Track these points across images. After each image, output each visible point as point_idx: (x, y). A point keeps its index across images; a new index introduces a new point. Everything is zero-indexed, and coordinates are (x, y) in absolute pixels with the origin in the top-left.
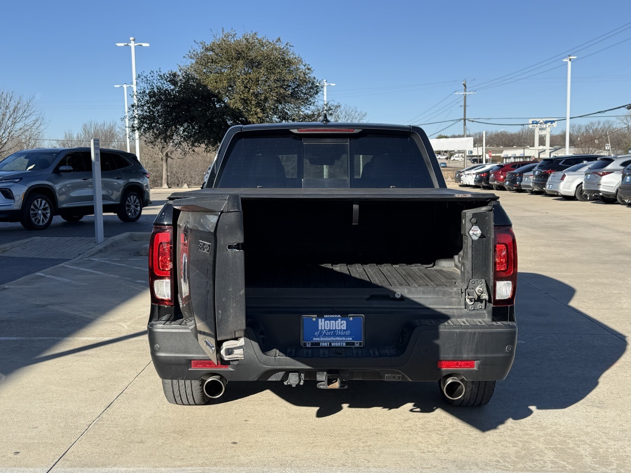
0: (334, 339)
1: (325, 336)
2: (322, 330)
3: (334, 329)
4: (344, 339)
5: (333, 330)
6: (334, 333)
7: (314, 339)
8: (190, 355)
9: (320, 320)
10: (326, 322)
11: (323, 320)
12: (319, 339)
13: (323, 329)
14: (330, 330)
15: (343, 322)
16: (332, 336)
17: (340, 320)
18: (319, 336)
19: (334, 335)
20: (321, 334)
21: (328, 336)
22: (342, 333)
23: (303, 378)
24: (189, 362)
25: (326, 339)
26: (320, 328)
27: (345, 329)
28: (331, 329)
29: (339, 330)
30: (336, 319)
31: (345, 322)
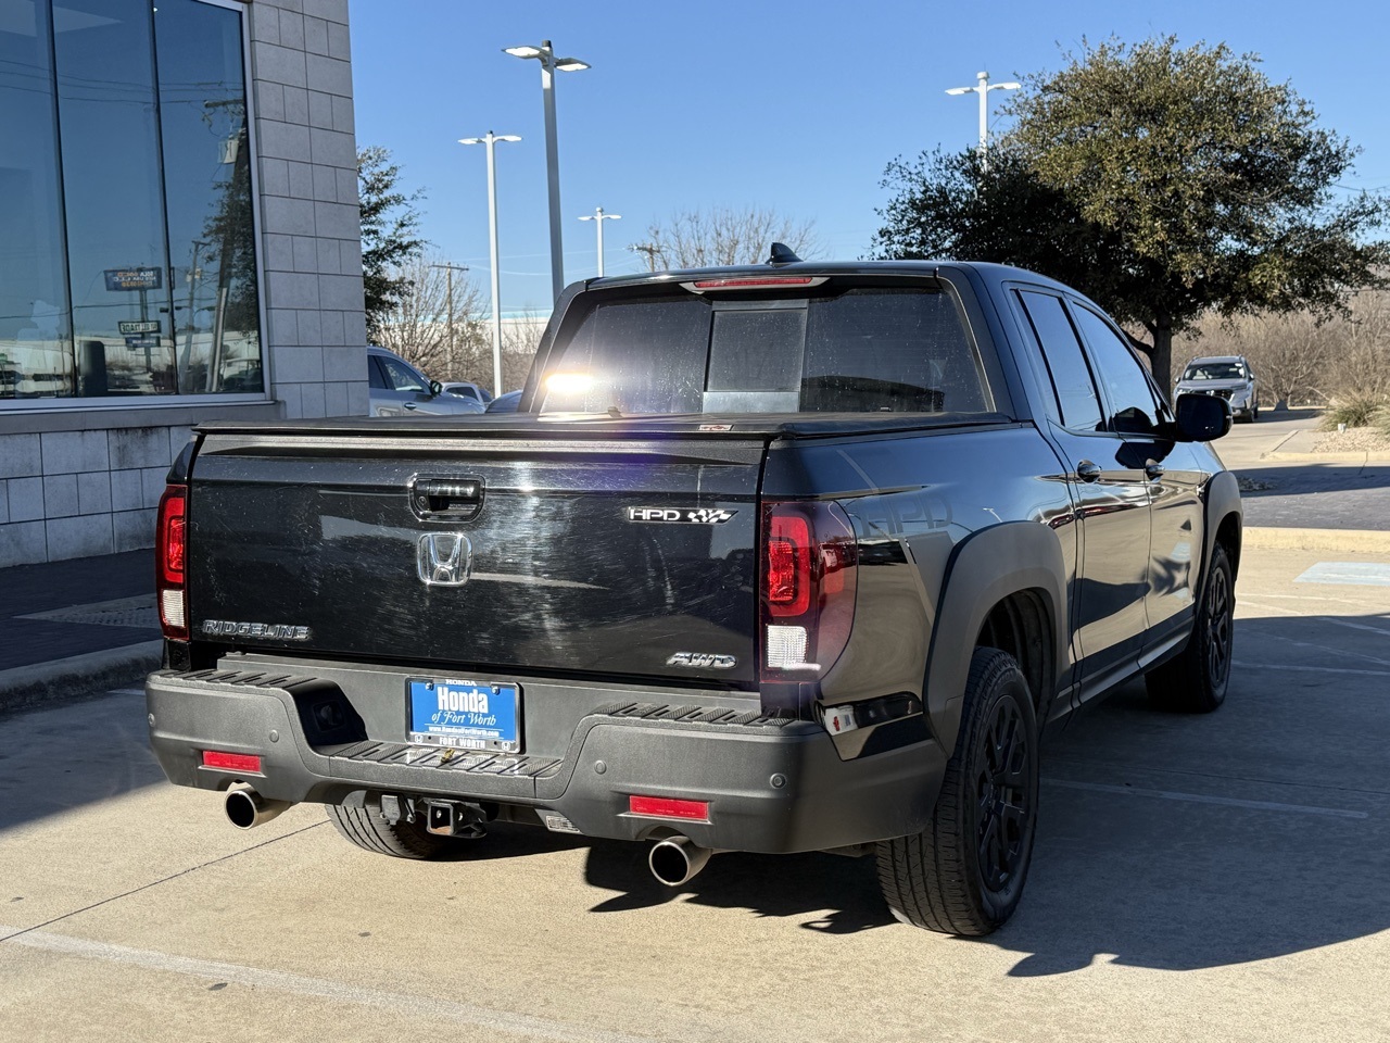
1: (450, 723)
2: (444, 711)
3: (466, 710)
5: (466, 714)
6: (466, 720)
7: (431, 729)
8: (200, 741)
10: (452, 693)
11: (446, 689)
12: (439, 729)
13: (446, 708)
14: (458, 713)
16: (463, 725)
17: (475, 691)
18: (439, 723)
19: (467, 724)
20: (442, 719)
21: (456, 724)
22: (481, 721)
23: (412, 808)
24: (200, 753)
25: (454, 730)
26: (441, 707)
27: (486, 711)
28: (461, 710)
29: (475, 714)
30: (468, 690)
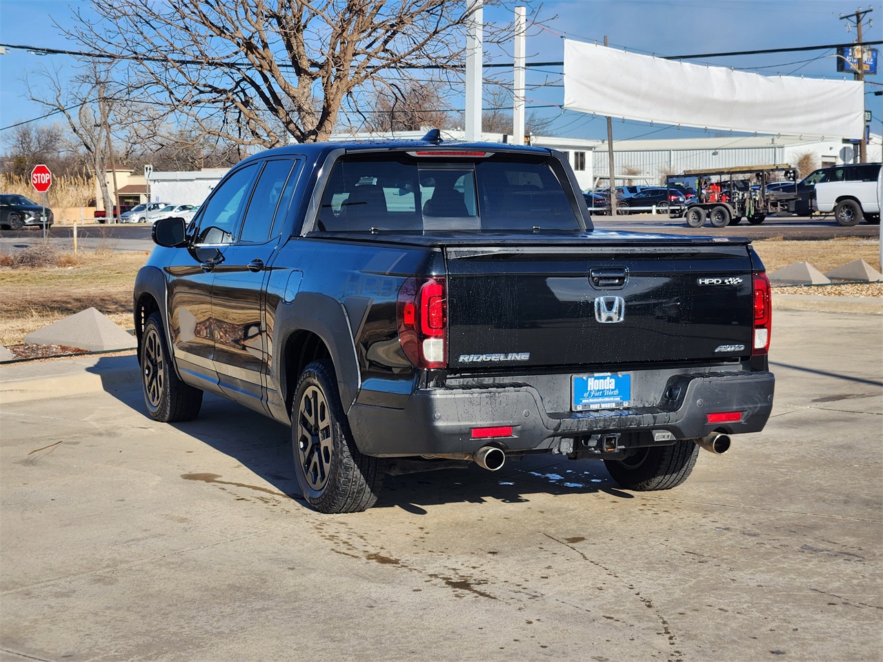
0: (603, 400)
4: (612, 399)
9: (589, 379)
15: (612, 380)
31: (613, 380)
